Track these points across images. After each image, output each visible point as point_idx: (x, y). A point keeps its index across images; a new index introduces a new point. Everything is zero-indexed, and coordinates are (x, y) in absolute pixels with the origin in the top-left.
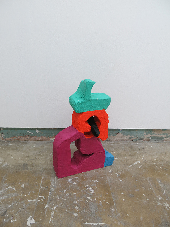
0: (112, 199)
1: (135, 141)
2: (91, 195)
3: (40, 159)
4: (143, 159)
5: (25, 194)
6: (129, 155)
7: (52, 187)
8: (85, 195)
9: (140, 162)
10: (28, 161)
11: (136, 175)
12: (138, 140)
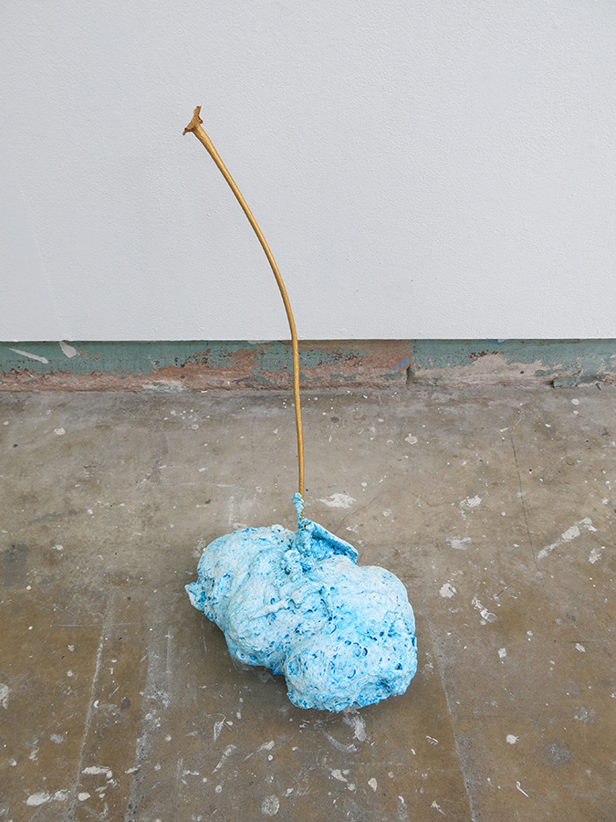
0: (462, 782)
1: (565, 385)
2: (351, 756)
3: (90, 512)
4: (609, 503)
5: (10, 753)
6: (535, 478)
7: (153, 703)
8: (322, 755)
9: (595, 524)
10: (30, 524)
11: (576, 614)
12: (579, 383)
